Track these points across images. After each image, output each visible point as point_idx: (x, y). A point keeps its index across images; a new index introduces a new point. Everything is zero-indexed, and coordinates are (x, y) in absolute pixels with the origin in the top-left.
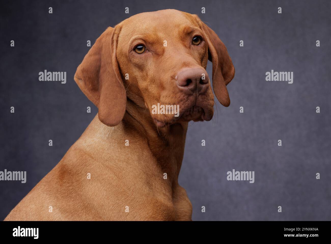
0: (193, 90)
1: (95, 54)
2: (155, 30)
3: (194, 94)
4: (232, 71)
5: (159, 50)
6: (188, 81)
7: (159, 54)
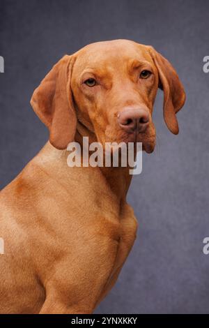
0: (133, 129)
1: (51, 80)
2: (106, 64)
3: (135, 132)
4: (183, 99)
5: (108, 84)
6: (129, 121)
7: (107, 88)
